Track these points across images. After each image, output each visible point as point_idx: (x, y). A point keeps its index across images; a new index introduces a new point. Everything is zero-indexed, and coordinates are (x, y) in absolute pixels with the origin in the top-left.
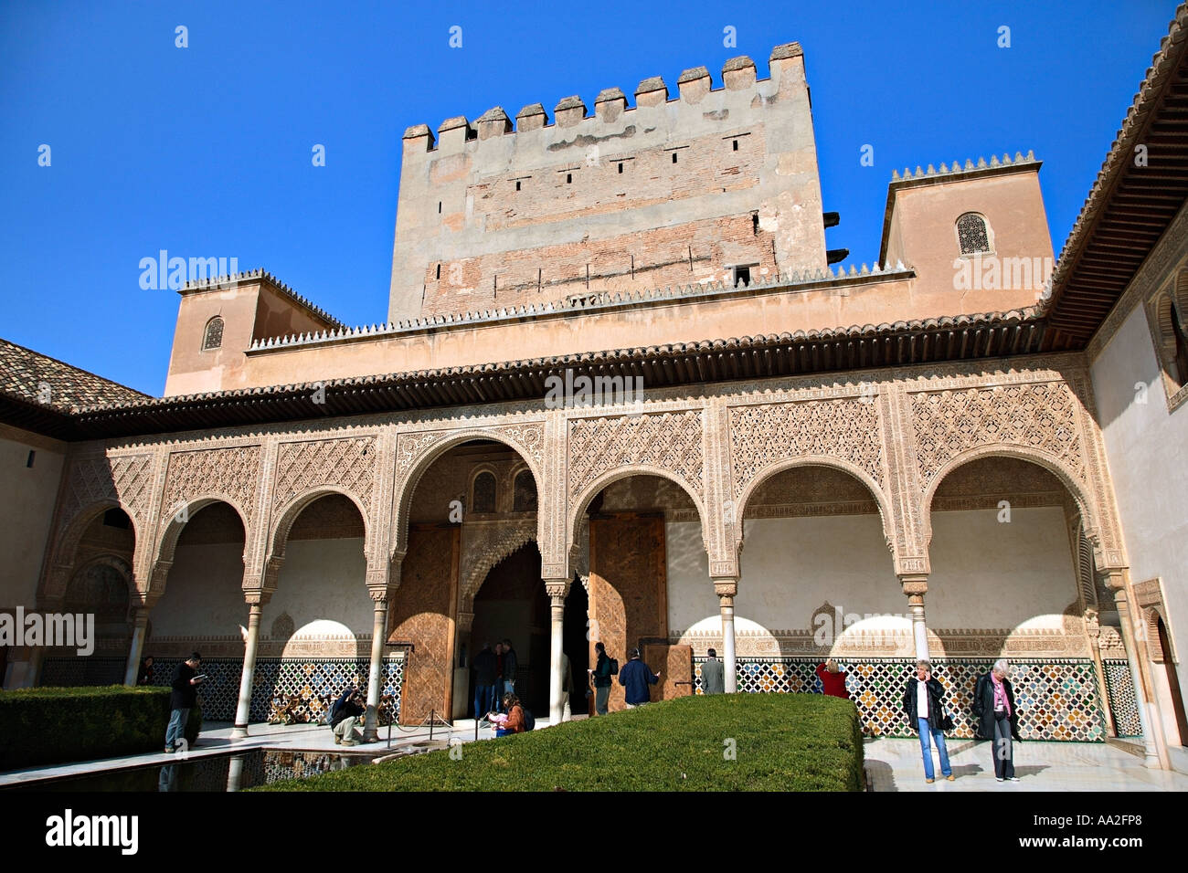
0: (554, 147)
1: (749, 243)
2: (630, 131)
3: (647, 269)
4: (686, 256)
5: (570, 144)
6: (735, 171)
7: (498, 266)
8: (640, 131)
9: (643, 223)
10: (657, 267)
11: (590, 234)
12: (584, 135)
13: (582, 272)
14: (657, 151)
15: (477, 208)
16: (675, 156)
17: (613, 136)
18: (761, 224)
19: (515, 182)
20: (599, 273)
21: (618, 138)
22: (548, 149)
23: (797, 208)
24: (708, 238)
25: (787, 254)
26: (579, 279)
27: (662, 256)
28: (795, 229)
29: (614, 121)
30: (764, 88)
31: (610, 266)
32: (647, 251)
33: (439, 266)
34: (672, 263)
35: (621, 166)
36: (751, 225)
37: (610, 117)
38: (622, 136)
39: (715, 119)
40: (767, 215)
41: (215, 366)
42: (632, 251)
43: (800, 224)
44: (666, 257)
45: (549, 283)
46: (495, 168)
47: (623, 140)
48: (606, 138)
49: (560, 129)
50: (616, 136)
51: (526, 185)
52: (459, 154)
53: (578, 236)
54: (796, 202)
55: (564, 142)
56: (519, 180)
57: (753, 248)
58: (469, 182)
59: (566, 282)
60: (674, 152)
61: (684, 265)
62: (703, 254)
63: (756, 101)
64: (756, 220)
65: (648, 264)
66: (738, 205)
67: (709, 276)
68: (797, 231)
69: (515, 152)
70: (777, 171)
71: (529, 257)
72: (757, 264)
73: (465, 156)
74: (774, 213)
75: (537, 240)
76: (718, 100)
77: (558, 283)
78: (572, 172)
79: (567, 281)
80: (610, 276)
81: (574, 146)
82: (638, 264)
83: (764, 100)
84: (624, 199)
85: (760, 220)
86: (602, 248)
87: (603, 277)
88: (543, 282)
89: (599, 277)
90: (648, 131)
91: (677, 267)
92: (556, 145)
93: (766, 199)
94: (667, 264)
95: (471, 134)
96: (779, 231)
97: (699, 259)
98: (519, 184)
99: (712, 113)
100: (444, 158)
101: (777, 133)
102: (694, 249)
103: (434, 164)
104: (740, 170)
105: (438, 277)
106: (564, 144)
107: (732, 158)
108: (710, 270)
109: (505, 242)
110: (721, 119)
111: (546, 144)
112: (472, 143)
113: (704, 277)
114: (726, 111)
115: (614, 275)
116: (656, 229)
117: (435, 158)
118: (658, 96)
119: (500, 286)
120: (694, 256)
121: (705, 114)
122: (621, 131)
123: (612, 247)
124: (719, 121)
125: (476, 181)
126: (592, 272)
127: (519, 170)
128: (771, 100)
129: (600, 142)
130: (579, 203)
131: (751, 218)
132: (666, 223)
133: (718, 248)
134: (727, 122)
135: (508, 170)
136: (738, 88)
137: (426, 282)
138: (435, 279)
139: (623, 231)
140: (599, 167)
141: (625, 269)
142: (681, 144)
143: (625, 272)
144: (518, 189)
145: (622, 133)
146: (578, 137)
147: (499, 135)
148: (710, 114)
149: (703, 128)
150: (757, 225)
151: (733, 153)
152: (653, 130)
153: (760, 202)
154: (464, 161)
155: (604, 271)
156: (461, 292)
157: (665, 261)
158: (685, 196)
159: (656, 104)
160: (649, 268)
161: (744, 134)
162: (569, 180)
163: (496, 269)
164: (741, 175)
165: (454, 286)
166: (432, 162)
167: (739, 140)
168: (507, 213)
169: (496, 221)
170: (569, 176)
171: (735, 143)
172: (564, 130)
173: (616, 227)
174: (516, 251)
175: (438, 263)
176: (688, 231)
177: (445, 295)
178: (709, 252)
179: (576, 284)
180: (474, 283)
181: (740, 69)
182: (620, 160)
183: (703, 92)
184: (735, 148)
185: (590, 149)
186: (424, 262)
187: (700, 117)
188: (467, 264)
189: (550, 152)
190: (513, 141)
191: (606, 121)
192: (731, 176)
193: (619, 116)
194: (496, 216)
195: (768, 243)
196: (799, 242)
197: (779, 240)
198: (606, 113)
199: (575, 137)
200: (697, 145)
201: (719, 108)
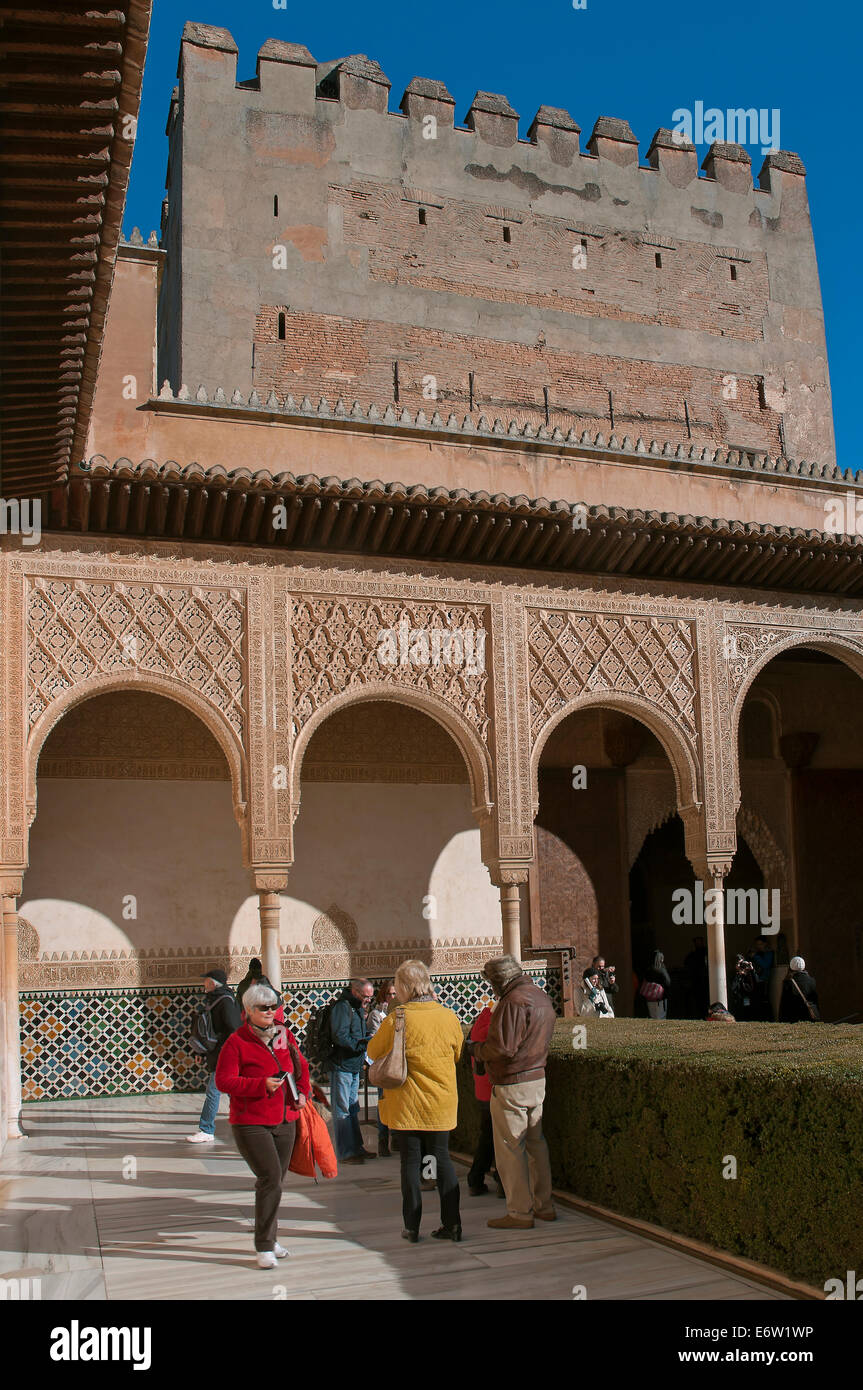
0: (475, 170)
1: (756, 420)
3: (631, 418)
4: (682, 414)
5: (501, 177)
6: (733, 309)
7: (398, 347)
8: (606, 200)
9: (622, 345)
10: (644, 418)
11: (547, 338)
12: (524, 169)
13: (538, 397)
14: (633, 241)
15: (351, 230)
16: (658, 256)
17: (568, 189)
18: (769, 399)
19: (416, 207)
20: (563, 404)
21: (577, 196)
22: (466, 170)
23: (805, 389)
24: (710, 397)
25: (795, 448)
26: (533, 407)
27: (653, 405)
28: (804, 417)
29: (566, 165)
30: (764, 204)
31: (579, 400)
32: (629, 390)
33: (282, 317)
34: (664, 421)
36: (756, 396)
37: (560, 156)
38: (581, 195)
39: (707, 223)
40: (775, 387)
42: (609, 385)
44: (658, 408)
45: (489, 401)
46: (377, 169)
47: (582, 202)
48: (558, 189)
49: (481, 143)
50: (573, 190)
51: (436, 220)
52: (306, 115)
53: (529, 337)
54: (804, 380)
55: (491, 167)
56: (421, 206)
57: (759, 428)
58: (332, 177)
60: (657, 250)
61: (682, 427)
62: (702, 417)
63: (755, 215)
64: (761, 388)
65: (633, 411)
66: (737, 358)
68: (806, 421)
69: (410, 154)
70: (783, 329)
71: (450, 346)
72: (764, 452)
73: (322, 127)
74: (779, 387)
75: (461, 321)
76: (710, 195)
77: (501, 404)
78: (511, 225)
79: (516, 405)
80: (579, 415)
81: (507, 181)
82: (620, 407)
83: (764, 221)
84: (593, 298)
85: (766, 391)
86: (565, 364)
87: (569, 414)
88: (478, 396)
89: (564, 411)
90: (618, 202)
91: (671, 429)
92: (479, 167)
93: (771, 363)
94: (657, 419)
95: (329, 88)
96: (787, 413)
97: (698, 424)
98: (422, 214)
99: (703, 210)
101: (781, 275)
102: (693, 408)
103: (254, 117)
104: (740, 311)
105: (282, 335)
106: (488, 172)
107: (731, 290)
108: (712, 445)
110: (714, 225)
111: (462, 163)
112: (331, 105)
114: (719, 216)
115: (586, 414)
116: (642, 361)
117: (255, 107)
118: (628, 151)
120: (692, 417)
121: (692, 208)
122: (580, 187)
123: (581, 370)
124: (710, 227)
125: (346, 180)
126: (554, 400)
127: (421, 188)
128: (773, 224)
129: (549, 194)
130: (525, 281)
131: (756, 386)
132: (656, 358)
133: (720, 416)
134: (721, 232)
135: (402, 182)
136: (732, 189)
137: (257, 339)
138: (275, 337)
139: (595, 348)
140: (552, 232)
141: (602, 409)
142: (665, 241)
143: (602, 414)
144: (422, 221)
145: (580, 189)
146: (516, 169)
147: (380, 111)
148: (700, 213)
149: (692, 230)
150: (762, 399)
151: (731, 282)
152: (624, 203)
153: (764, 365)
154: (319, 136)
155: (568, 405)
156: (331, 375)
157: (656, 415)
158: (675, 323)
159: (626, 163)
160: (636, 418)
161: (745, 262)
162: (507, 238)
163: (394, 351)
164: (742, 318)
165: (315, 361)
166: (250, 111)
167: (738, 266)
168: (407, 257)
169: (389, 266)
170: (506, 231)
171: (733, 268)
172: (491, 148)
173: (585, 339)
174: (429, 330)
175: (281, 310)
176: (683, 378)
177: (300, 372)
178: (710, 419)
179: (530, 413)
180: (356, 365)
181: (733, 161)
182: (584, 234)
183: (689, 173)
184: (734, 277)
185: (534, 197)
186: (249, 299)
187: (688, 212)
188: (339, 327)
189: (471, 176)
190: (406, 132)
191: (556, 160)
192: (730, 316)
193: (576, 161)
194: (385, 256)
195: (774, 426)
196: (808, 436)
197: (787, 426)
198: (553, 145)
199: (509, 167)
200: (686, 252)
201: (711, 208)
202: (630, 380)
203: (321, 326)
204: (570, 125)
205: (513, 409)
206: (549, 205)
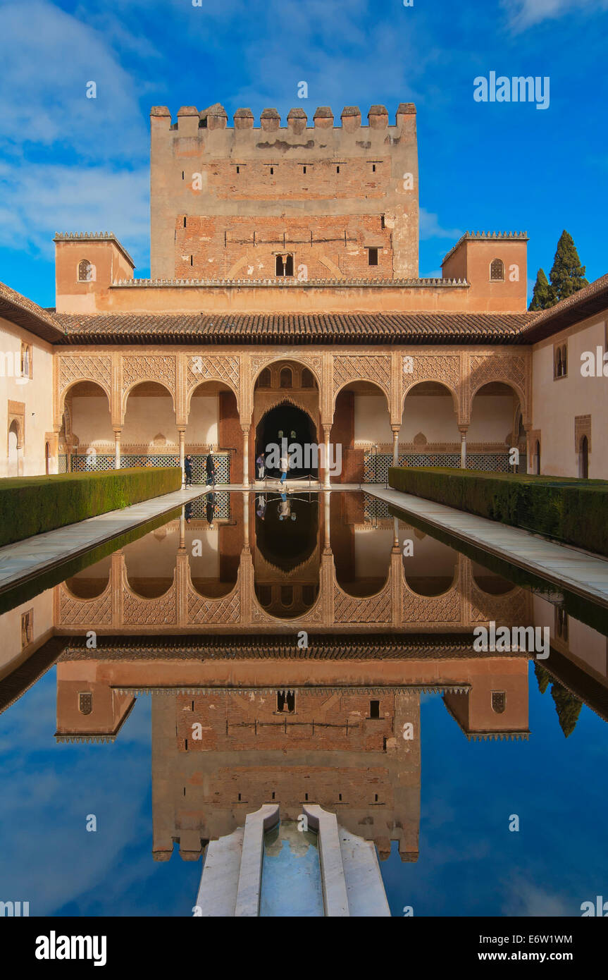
0: (261, 145)
1: (378, 233)
3: (320, 241)
4: (343, 237)
5: (271, 146)
6: (373, 185)
7: (226, 225)
8: (317, 146)
9: (318, 211)
10: (326, 241)
11: (286, 213)
12: (281, 140)
13: (281, 237)
14: (328, 163)
15: (210, 181)
16: (338, 168)
17: (300, 145)
18: (386, 223)
19: (236, 167)
20: (291, 239)
22: (257, 146)
23: (406, 216)
24: (356, 227)
25: (398, 244)
26: (279, 242)
27: (330, 234)
28: (404, 228)
29: (300, 134)
30: (392, 132)
31: (298, 237)
32: (320, 229)
33: (185, 218)
34: (334, 240)
35: (305, 168)
36: (380, 222)
37: (298, 129)
38: (305, 147)
39: (363, 147)
40: (389, 218)
41: (89, 292)
42: (311, 228)
43: (406, 227)
44: (332, 235)
45: (260, 242)
46: (221, 154)
47: (306, 150)
48: (295, 146)
49: (263, 131)
50: (302, 146)
51: (243, 170)
52: (194, 137)
53: (278, 213)
54: (405, 212)
55: (267, 143)
56: (238, 166)
57: (380, 237)
58: (203, 160)
59: (271, 242)
60: (338, 165)
61: (342, 242)
62: (353, 236)
63: (387, 139)
64: (383, 218)
65: (321, 238)
66: (373, 207)
67: (355, 251)
68: (404, 231)
69: (234, 144)
70: (397, 190)
71: (247, 222)
72: (382, 247)
73: (199, 140)
74: (393, 217)
75: (251, 211)
76: (365, 134)
77: (266, 242)
78: (273, 166)
80: (297, 242)
81: (274, 147)
82: (316, 237)
83: (392, 140)
84: (307, 192)
85: (385, 220)
86: (293, 223)
87: (294, 242)
88: (257, 240)
89: (291, 242)
90: (322, 146)
91: (337, 243)
92: (262, 144)
93: (389, 207)
94: (332, 240)
95: (203, 124)
96: (395, 229)
97: (350, 240)
98: (238, 168)
99: (361, 143)
100: (184, 138)
101: (398, 165)
102: (348, 233)
103: (175, 141)
104: (376, 185)
105: (185, 226)
106: (267, 145)
107: (372, 177)
108: (356, 247)
109: (230, 209)
110: (367, 148)
111: (255, 143)
112: (204, 130)
113: (353, 251)
114: (369, 143)
115: (301, 242)
116: (326, 216)
117: (176, 137)
118: (329, 122)
119: (229, 238)
120: (347, 237)
121: (356, 142)
122: (305, 143)
123: (300, 223)
124: (364, 149)
125: (208, 161)
126: (287, 237)
127: (238, 158)
128: (396, 141)
129: (291, 149)
130: (279, 190)
131: (381, 217)
132: (332, 214)
133: (361, 234)
134: (370, 150)
135: (230, 157)
136: (378, 128)
137: (176, 228)
138: (183, 227)
139: (306, 214)
140: (291, 166)
141: (308, 239)
142: (342, 160)
143: (307, 241)
144: (238, 172)
146: (278, 141)
147: (223, 128)
148: (360, 143)
149: (357, 152)
150: (383, 223)
151: (372, 173)
152: (324, 146)
153: (386, 208)
154: (199, 143)
155: (294, 239)
156: (202, 239)
157: (332, 238)
158: (344, 197)
159: (328, 127)
161: (380, 162)
162: (272, 173)
163: (225, 227)
164: (376, 188)
165: (197, 234)
166: (174, 139)
167: (376, 165)
168: (231, 188)
169: (224, 193)
170: (272, 169)
171: (374, 166)
172: (268, 134)
173: (302, 210)
174: (238, 217)
175: (185, 216)
176: (345, 221)
177: (191, 239)
178: (358, 238)
179: (278, 244)
180: (211, 234)
181: (379, 115)
182: (305, 164)
183: (357, 126)
184: (374, 170)
185: (285, 152)
186: (174, 213)
187: (354, 144)
188: (205, 220)
189: (258, 148)
190: (233, 136)
191: (296, 134)
192: (371, 188)
193: (304, 131)
194: (223, 189)
195: (388, 235)
196: (405, 237)
197: (394, 234)
198: (295, 127)
199: (275, 141)
200: (351, 163)
201: (365, 140)
202: (321, 225)
203: (199, 220)
204: (303, 116)
205: (271, 244)
206: (291, 154)
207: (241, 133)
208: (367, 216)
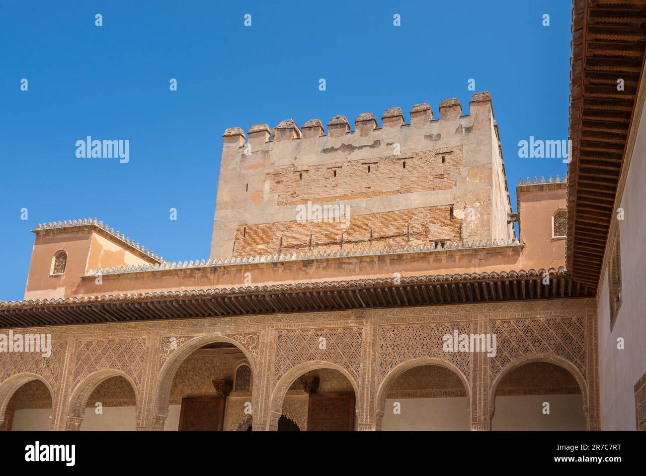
0: (326, 151)
1: (446, 225)
2: (377, 143)
3: (380, 238)
4: (406, 231)
5: (337, 150)
6: (441, 177)
7: (284, 231)
8: (383, 145)
9: (380, 208)
10: (387, 237)
12: (346, 144)
13: (338, 238)
14: (394, 160)
15: (272, 190)
16: (404, 164)
17: (365, 146)
18: (455, 214)
19: (298, 174)
20: (349, 239)
21: (368, 148)
22: (321, 152)
23: (478, 204)
24: (421, 220)
25: (468, 234)
26: (336, 243)
27: (392, 231)
29: (366, 136)
30: (464, 122)
31: (358, 235)
32: (381, 226)
33: (245, 228)
34: (397, 236)
35: (369, 168)
36: (448, 214)
37: (364, 133)
38: (372, 146)
39: (432, 140)
40: (459, 208)
42: (371, 226)
43: (478, 215)
44: (394, 231)
45: (317, 245)
46: (285, 163)
47: (372, 149)
48: (361, 148)
49: (330, 139)
50: (367, 146)
51: (306, 176)
52: (261, 151)
54: (477, 200)
55: (332, 147)
56: (301, 172)
57: (448, 229)
58: (267, 171)
60: (403, 161)
61: (405, 237)
62: (416, 230)
63: (459, 129)
64: (452, 211)
65: (382, 235)
66: (441, 198)
68: (476, 220)
69: (299, 152)
70: (467, 179)
71: (305, 226)
72: (449, 240)
73: (265, 152)
74: (463, 206)
76: (435, 128)
77: (322, 245)
78: (337, 169)
79: (329, 243)
80: (356, 242)
81: (339, 152)
82: (376, 235)
83: (464, 130)
84: (370, 190)
85: (454, 211)
86: (353, 222)
87: (353, 242)
88: (313, 244)
89: (349, 242)
90: (388, 144)
91: (399, 239)
92: (327, 149)
93: (459, 197)
94: (394, 236)
96: (465, 218)
97: (414, 234)
98: (301, 175)
100: (251, 152)
101: (469, 153)
102: (412, 227)
104: (445, 176)
105: (244, 236)
106: (333, 149)
107: (440, 168)
108: (420, 242)
109: (290, 215)
110: (436, 140)
111: (321, 149)
112: (271, 144)
114: (439, 136)
115: (360, 241)
116: (389, 212)
119: (285, 244)
120: (411, 231)
121: (425, 136)
122: (371, 143)
123: (360, 223)
124: (434, 142)
125: (271, 171)
126: (345, 237)
127: (301, 165)
128: (469, 130)
129: (356, 151)
130: (340, 191)
131: (449, 209)
132: (395, 209)
133: (427, 228)
134: (439, 142)
135: (294, 165)
136: (448, 120)
137: (236, 239)
138: (242, 237)
139: (367, 212)
140: (354, 167)
141: (367, 238)
142: (410, 155)
143: (367, 239)
144: (300, 178)
145: (371, 144)
146: (343, 144)
147: (289, 139)
148: (429, 137)
150: (451, 215)
151: (442, 165)
152: (391, 144)
153: (455, 199)
154: (264, 157)
155: (353, 238)
156: (259, 247)
157: (393, 234)
158: (408, 191)
159: (396, 126)
160: (382, 238)
161: (450, 152)
162: (335, 175)
163: (282, 233)
164: (445, 179)
165: (254, 243)
166: (243, 155)
167: (446, 156)
168: (292, 194)
169: (284, 200)
170: (335, 172)
171: (443, 158)
172: (333, 140)
175: (245, 226)
176: (410, 214)
177: (248, 249)
178: (420, 230)
179: (334, 246)
180: (268, 242)
181: (451, 108)
182: (369, 164)
183: (426, 120)
184: (443, 161)
185: (350, 154)
186: (235, 226)
187: (422, 138)
188: (263, 229)
189: (323, 154)
190: (299, 144)
191: (361, 136)
192: (439, 180)
193: (371, 133)
194: (284, 196)
195: (457, 226)
196: (477, 227)
197: (464, 225)
198: (362, 129)
199: (341, 145)
200: (419, 157)
201: (435, 133)
202: (381, 222)
203: (258, 229)
204: (370, 118)
205: (327, 246)
206: (357, 155)
207: (306, 143)
208: (433, 209)
